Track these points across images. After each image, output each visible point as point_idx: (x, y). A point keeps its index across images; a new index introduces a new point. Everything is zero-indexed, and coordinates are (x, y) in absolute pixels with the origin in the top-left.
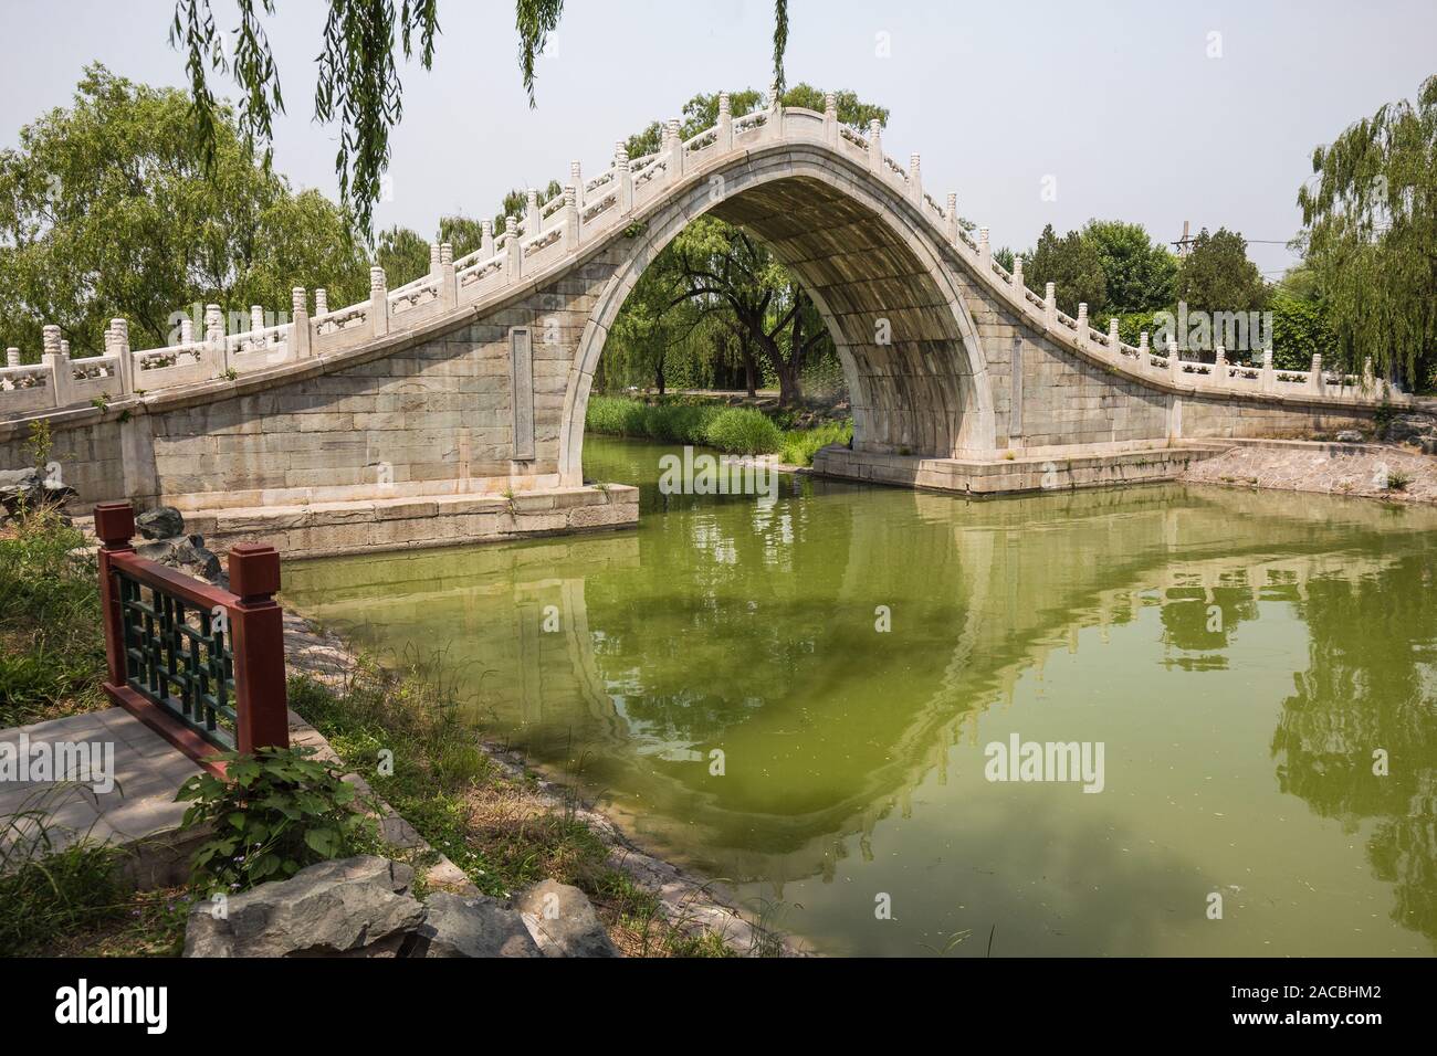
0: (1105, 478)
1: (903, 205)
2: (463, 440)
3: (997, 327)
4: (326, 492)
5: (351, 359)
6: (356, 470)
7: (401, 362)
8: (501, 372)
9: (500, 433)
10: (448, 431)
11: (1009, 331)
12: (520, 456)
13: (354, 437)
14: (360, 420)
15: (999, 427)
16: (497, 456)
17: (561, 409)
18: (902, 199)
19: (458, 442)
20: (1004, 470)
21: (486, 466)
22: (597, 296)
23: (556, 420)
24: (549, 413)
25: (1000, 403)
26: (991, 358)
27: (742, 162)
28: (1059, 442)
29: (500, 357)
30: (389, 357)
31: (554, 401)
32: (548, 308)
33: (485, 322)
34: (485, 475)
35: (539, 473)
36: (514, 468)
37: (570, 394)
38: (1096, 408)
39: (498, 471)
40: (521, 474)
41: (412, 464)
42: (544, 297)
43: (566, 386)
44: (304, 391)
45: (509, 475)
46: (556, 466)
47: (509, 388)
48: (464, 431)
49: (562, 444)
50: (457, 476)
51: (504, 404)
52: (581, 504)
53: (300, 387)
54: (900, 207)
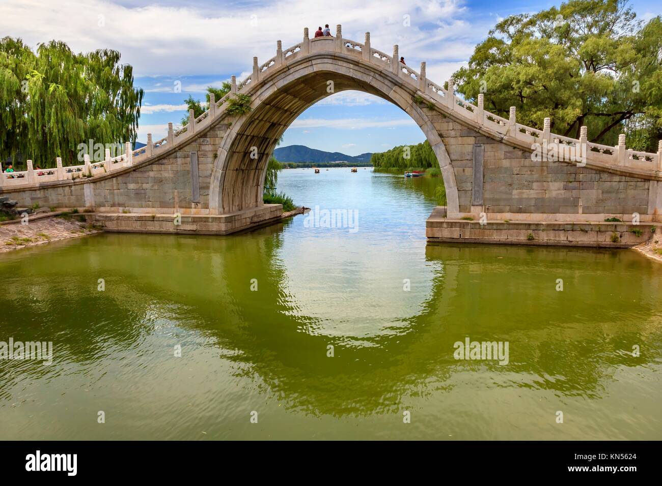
0: (546, 238)
1: (383, 75)
2: (176, 194)
3: (460, 138)
4: (135, 210)
5: (140, 165)
6: (144, 203)
7: (155, 165)
8: (187, 169)
9: (188, 192)
10: (170, 191)
11: (471, 140)
12: (195, 201)
13: (143, 191)
14: (145, 186)
15: (462, 199)
16: (187, 201)
17: (209, 183)
18: (381, 72)
19: (174, 194)
20: (445, 225)
21: (183, 204)
22: (222, 138)
23: (208, 188)
24: (205, 185)
25: (464, 185)
26: (453, 157)
27: (285, 70)
28: (520, 211)
29: (186, 164)
30: (151, 164)
31: (207, 180)
32: (203, 143)
33: (181, 150)
34: (183, 207)
35: (202, 208)
36: (193, 205)
37: (212, 177)
38: (559, 189)
39: (188, 206)
40: (195, 208)
41: (160, 202)
42: (202, 140)
43: (211, 174)
44: (129, 176)
45: (191, 208)
46: (208, 206)
47: (190, 175)
48: (176, 191)
49: (210, 197)
50: (174, 207)
51: (189, 181)
52: (201, 221)
53: (128, 174)
54: (382, 76)
